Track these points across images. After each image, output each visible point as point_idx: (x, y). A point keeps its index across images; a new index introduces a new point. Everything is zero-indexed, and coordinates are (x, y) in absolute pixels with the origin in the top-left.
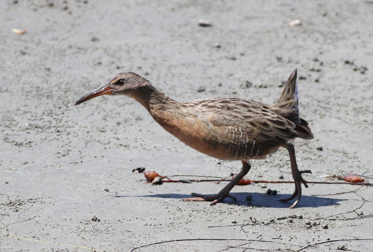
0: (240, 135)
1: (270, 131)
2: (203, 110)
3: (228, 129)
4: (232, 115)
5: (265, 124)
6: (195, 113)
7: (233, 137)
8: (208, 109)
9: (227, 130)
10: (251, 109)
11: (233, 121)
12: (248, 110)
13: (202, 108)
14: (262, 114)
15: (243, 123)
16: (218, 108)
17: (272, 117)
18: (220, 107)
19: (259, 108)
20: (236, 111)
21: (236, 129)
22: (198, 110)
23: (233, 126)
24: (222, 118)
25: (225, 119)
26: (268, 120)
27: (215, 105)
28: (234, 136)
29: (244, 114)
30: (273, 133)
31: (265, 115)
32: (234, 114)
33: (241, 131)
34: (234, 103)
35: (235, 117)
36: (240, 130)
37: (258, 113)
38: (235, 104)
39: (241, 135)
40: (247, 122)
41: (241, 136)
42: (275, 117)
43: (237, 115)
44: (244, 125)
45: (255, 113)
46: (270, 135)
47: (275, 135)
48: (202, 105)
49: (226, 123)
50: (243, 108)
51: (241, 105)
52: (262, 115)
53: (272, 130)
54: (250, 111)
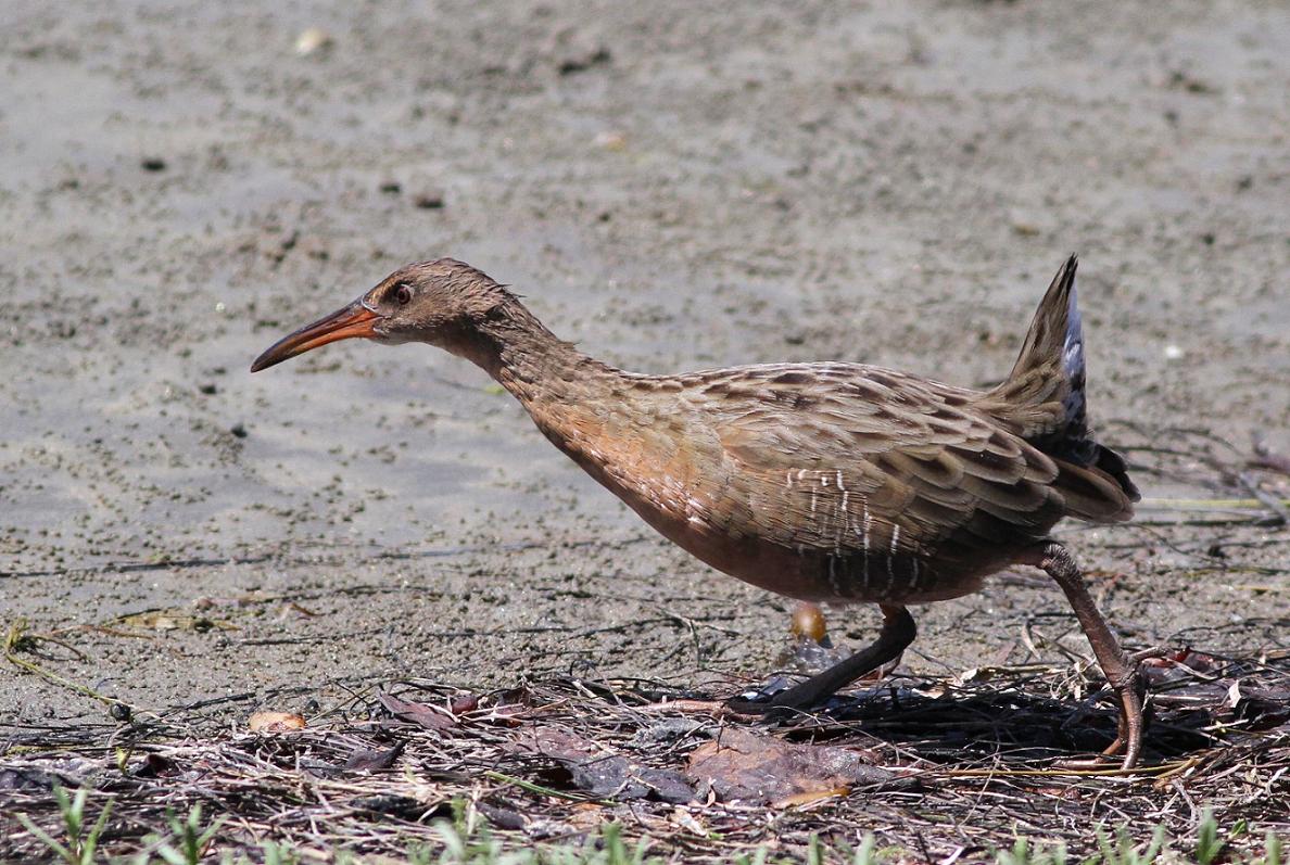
0: (840, 503)
1: (955, 490)
2: (706, 406)
3: (794, 480)
4: (811, 427)
5: (935, 466)
6: (678, 414)
7: (813, 508)
8: (724, 404)
9: (790, 482)
10: (889, 408)
11: (814, 450)
12: (877, 411)
13: (705, 397)
14: (931, 426)
15: (851, 457)
16: (763, 399)
17: (969, 440)
18: (769, 395)
19: (926, 403)
20: (828, 414)
21: (824, 479)
22: (690, 405)
23: (815, 468)
24: (769, 436)
25: (783, 440)
26: (950, 449)
27: (754, 388)
28: (817, 507)
29: (858, 425)
30: (965, 498)
31: (939, 430)
32: (818, 422)
33: (842, 488)
34: (827, 382)
35: (824, 434)
36: (840, 482)
37: (914, 425)
38: (829, 388)
39: (845, 502)
40: (867, 456)
41: (844, 508)
42: (980, 440)
43: (832, 428)
44: (853, 466)
45: (902, 422)
46: (954, 507)
47: (972, 506)
48: (708, 387)
49: (786, 459)
50: (859, 404)
51: (853, 391)
52: (928, 430)
53: (961, 487)
54: (884, 415)
